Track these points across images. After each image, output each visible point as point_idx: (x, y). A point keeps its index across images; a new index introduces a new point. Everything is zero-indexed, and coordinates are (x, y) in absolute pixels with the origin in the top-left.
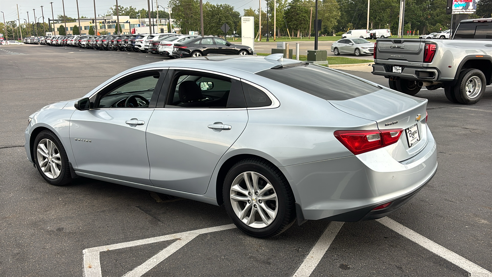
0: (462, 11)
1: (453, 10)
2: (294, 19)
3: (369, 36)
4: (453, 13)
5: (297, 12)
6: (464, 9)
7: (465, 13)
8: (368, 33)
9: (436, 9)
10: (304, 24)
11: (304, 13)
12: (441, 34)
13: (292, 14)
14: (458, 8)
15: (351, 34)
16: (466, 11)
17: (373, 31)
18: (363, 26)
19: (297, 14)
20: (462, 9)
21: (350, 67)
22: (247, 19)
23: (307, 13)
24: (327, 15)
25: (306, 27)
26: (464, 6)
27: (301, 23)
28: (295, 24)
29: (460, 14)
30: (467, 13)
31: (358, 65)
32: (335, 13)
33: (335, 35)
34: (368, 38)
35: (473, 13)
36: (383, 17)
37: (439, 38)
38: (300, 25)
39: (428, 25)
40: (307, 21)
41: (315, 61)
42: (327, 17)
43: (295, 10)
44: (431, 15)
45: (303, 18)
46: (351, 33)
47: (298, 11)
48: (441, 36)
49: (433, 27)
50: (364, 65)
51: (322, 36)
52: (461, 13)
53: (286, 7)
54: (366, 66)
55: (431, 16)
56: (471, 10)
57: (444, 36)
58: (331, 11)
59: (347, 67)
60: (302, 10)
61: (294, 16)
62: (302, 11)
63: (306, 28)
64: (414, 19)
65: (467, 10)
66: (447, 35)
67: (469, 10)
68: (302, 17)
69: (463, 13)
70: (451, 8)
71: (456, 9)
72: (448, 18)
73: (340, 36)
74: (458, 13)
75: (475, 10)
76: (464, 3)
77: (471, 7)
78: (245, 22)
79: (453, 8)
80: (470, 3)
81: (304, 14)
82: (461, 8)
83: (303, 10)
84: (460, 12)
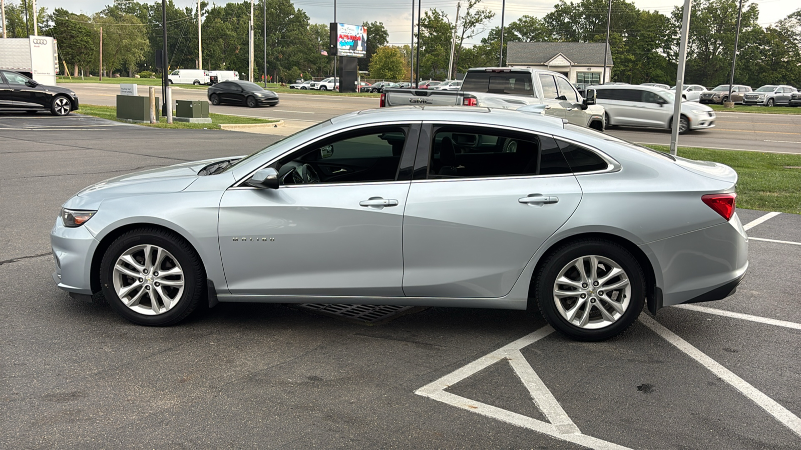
0: (350, 53)
1: (339, 50)
2: (65, 45)
3: (209, 81)
4: (339, 54)
5: (70, 32)
6: (352, 50)
7: (354, 55)
8: (207, 75)
9: (289, 45)
10: (86, 54)
11: (85, 36)
12: (322, 83)
13: (62, 36)
14: (344, 47)
15: (178, 76)
16: (354, 53)
17: (214, 73)
18: (190, 64)
19: (72, 37)
20: (349, 50)
21: (252, 128)
22: (42, 41)
23: (89, 36)
24: (125, 42)
25: (89, 59)
26: (352, 45)
27: (81, 53)
28: (68, 53)
29: (347, 56)
30: (356, 55)
31: (262, 126)
32: (139, 40)
33: (139, 77)
34: (208, 83)
35: (363, 55)
36: (214, 51)
37: (319, 88)
38: (78, 55)
39: (280, 67)
40: (91, 49)
41: (192, 117)
42: (126, 46)
43: (67, 28)
44: (283, 53)
45: (84, 45)
46: (178, 74)
47: (74, 32)
48: (322, 86)
49: (288, 71)
50: (269, 126)
51: (117, 76)
52: (349, 54)
53: (44, 22)
54: (272, 127)
55: (283, 56)
56: (360, 52)
57: (325, 86)
58: (131, 36)
59: (247, 128)
60: (80, 30)
61: (65, 40)
62: (80, 32)
63: (90, 61)
64: (260, 57)
65: (356, 51)
66: (330, 86)
67: (357, 52)
68: (82, 43)
69: (351, 54)
70: (336, 46)
71: (342, 48)
72: (309, 60)
73: (145, 77)
74: (345, 54)
75: (365, 53)
76: (351, 41)
77: (360, 48)
78: (37, 45)
79: (339, 47)
80: (359, 41)
81: (85, 38)
82: (348, 47)
83: (83, 30)
84: (347, 53)
